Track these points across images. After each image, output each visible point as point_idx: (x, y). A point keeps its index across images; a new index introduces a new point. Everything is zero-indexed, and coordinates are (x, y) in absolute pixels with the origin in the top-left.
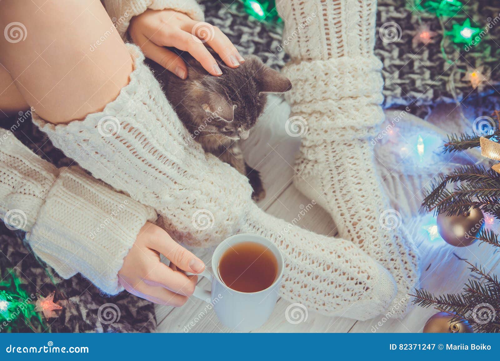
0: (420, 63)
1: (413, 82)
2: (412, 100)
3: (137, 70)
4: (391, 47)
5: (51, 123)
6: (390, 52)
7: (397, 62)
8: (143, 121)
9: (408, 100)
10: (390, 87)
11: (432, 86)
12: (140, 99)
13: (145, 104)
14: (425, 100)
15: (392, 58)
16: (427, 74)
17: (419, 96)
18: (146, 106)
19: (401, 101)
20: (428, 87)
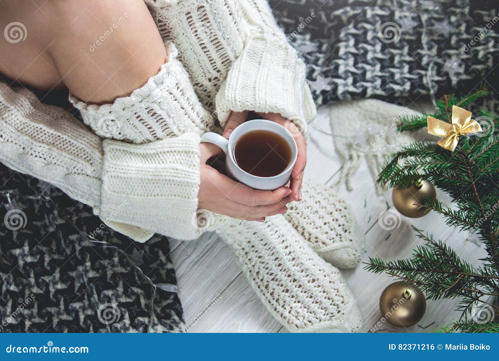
0: (400, 58)
1: (392, 75)
2: (391, 92)
3: (169, 63)
4: (374, 41)
5: (84, 102)
6: (373, 45)
7: (380, 56)
8: (166, 108)
9: (387, 91)
10: (370, 79)
11: (409, 79)
12: (167, 89)
13: (171, 94)
14: (402, 92)
15: (375, 52)
16: (406, 68)
17: (396, 87)
18: (172, 96)
19: (380, 92)
20: (406, 80)
